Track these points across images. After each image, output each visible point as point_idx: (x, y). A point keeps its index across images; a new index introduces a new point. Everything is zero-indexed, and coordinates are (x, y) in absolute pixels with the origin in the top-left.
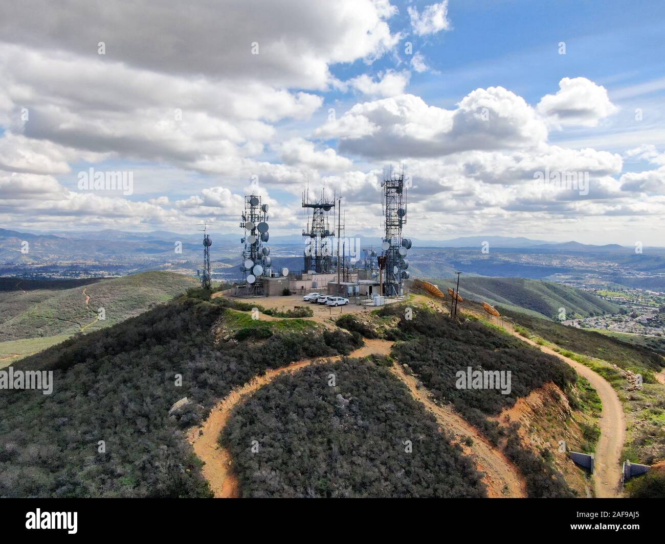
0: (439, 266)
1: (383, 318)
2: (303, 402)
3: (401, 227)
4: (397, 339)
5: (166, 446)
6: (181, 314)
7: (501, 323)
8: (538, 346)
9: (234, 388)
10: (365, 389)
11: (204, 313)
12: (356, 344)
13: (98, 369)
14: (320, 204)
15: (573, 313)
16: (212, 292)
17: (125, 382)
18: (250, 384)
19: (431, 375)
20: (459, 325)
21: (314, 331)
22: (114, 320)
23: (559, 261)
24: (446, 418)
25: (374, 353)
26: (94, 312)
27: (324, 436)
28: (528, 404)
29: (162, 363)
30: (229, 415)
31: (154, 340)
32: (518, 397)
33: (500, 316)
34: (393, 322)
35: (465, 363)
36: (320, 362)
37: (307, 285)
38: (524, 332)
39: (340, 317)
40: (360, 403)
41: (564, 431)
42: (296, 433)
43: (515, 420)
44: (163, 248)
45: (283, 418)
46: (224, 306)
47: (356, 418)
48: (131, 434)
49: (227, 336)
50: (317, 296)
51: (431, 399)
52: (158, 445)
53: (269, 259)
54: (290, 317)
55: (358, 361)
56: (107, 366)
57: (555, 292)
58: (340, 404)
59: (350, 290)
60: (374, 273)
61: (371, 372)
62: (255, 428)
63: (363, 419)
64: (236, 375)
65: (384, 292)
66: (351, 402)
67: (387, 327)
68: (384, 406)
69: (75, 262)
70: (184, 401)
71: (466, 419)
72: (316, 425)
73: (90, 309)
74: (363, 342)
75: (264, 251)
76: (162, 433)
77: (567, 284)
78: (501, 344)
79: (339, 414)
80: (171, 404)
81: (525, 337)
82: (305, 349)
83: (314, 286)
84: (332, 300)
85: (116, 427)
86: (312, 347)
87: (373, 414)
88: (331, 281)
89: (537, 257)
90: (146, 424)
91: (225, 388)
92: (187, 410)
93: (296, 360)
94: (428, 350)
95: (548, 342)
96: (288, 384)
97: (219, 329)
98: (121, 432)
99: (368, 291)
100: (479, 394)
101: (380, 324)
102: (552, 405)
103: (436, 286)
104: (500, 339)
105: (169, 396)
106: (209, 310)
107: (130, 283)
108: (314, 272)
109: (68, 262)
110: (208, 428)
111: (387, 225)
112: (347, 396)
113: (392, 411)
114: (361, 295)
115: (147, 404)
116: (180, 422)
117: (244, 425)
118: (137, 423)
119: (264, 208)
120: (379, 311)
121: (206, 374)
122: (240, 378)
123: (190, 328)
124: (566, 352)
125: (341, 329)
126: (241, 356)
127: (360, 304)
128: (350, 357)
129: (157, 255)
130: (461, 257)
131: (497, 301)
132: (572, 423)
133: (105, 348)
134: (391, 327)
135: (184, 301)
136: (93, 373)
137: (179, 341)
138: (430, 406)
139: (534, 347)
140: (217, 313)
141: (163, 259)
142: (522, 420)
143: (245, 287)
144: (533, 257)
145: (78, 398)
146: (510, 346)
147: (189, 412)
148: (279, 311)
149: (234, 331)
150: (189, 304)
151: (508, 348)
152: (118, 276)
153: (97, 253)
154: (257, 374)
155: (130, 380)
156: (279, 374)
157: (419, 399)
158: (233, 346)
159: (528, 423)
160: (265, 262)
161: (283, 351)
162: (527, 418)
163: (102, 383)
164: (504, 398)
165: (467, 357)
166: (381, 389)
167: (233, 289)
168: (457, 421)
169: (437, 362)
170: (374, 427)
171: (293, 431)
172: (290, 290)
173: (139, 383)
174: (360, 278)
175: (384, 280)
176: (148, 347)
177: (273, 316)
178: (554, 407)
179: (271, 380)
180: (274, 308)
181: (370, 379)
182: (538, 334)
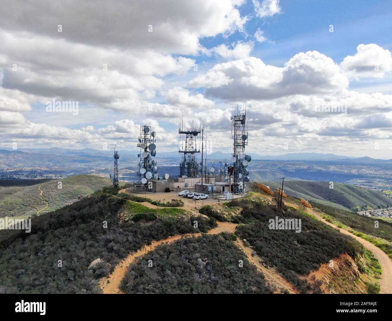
0: (273, 173)
1: (231, 208)
2: (175, 263)
3: (244, 147)
4: (240, 222)
5: (85, 290)
6: (98, 203)
7: (313, 212)
8: (338, 229)
9: (130, 253)
10: (217, 255)
11: (113, 203)
12: (212, 225)
13: (45, 238)
14: (190, 131)
15: (366, 206)
16: (119, 190)
17: (61, 247)
18: (141, 251)
19: (262, 247)
20: (283, 214)
21: (184, 216)
22: (58, 206)
23: (356, 170)
24: (271, 276)
25: (224, 231)
26: (45, 201)
27: (189, 286)
28: (329, 268)
29: (85, 235)
30: (127, 271)
31: (80, 220)
32: (321, 264)
33: (312, 207)
34: (238, 211)
35: (286, 239)
36: (188, 237)
37: (182, 185)
38: (329, 219)
39: (202, 207)
40: (213, 265)
41: (354, 287)
42: (170, 284)
43: (319, 279)
44: (90, 160)
45: (162, 273)
46: (126, 198)
47: (210, 275)
48: (64, 281)
49: (127, 219)
50: (187, 193)
51: (261, 263)
52: (80, 289)
53: (156, 168)
54: (169, 206)
55: (213, 237)
56: (50, 236)
57: (353, 191)
58: (200, 265)
59: (210, 189)
60: (226, 178)
61: (221, 244)
62: (143, 279)
63: (215, 276)
64: (132, 244)
65: (232, 190)
66: (207, 264)
67: (233, 214)
68: (229, 267)
69: (34, 168)
70: (98, 261)
71: (285, 277)
72: (184, 278)
73: (43, 199)
74: (217, 224)
75: (153, 163)
76: (83, 281)
77: (362, 186)
78: (311, 227)
79: (199, 272)
80: (89, 262)
81: (329, 222)
82: (178, 228)
83: (186, 186)
84: (197, 195)
85: (54, 276)
86: (183, 227)
87: (222, 272)
88: (197, 183)
89: (341, 167)
90: (73, 275)
91: (125, 253)
92: (100, 267)
93: (172, 235)
94: (261, 230)
95: (346, 226)
96: (166, 251)
97: (122, 214)
98: (58, 279)
99: (222, 190)
100: (294, 261)
101: (228, 212)
102: (345, 269)
103: (268, 187)
104: (311, 223)
105: (88, 257)
106: (116, 201)
107: (68, 183)
108: (186, 177)
109: (30, 168)
110: (113, 279)
111: (235, 146)
112: (204, 259)
113: (235, 270)
114: (217, 192)
115: (74, 262)
116: (95, 274)
117: (136, 277)
118: (68, 274)
119: (153, 134)
120: (228, 203)
121: (112, 244)
122: (135, 247)
123: (104, 213)
124: (358, 233)
125: (202, 215)
126: (136, 232)
127: (216, 199)
128: (208, 234)
129: (86, 164)
130: (288, 167)
131: (312, 197)
132: (360, 282)
133: (49, 224)
134: (236, 214)
135: (101, 195)
136: (41, 241)
137: (97, 221)
138: (260, 268)
139: (335, 229)
140: (121, 203)
141: (90, 167)
142: (324, 279)
143: (141, 186)
144: (338, 167)
145: (32, 257)
146: (318, 228)
147: (101, 268)
148: (162, 202)
149: (132, 215)
150: (104, 197)
151: (317, 230)
152: (61, 178)
153: (48, 163)
154: (146, 244)
155: (65, 246)
156: (160, 244)
157: (253, 263)
158: (131, 225)
159: (328, 281)
160: (154, 170)
161: (163, 229)
162: (328, 278)
163: (46, 248)
164: (312, 264)
165: (287, 235)
166: (227, 256)
167: (133, 188)
168: (278, 278)
169: (266, 238)
170: (222, 281)
171: (168, 282)
172: (170, 189)
173: (70, 248)
174: (217, 181)
175: (232, 182)
176: (77, 224)
177: (157, 206)
178: (347, 270)
179: (155, 248)
180: (158, 201)
181: (221, 249)
182: (338, 220)
